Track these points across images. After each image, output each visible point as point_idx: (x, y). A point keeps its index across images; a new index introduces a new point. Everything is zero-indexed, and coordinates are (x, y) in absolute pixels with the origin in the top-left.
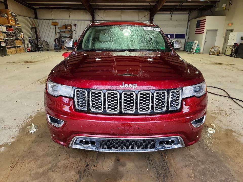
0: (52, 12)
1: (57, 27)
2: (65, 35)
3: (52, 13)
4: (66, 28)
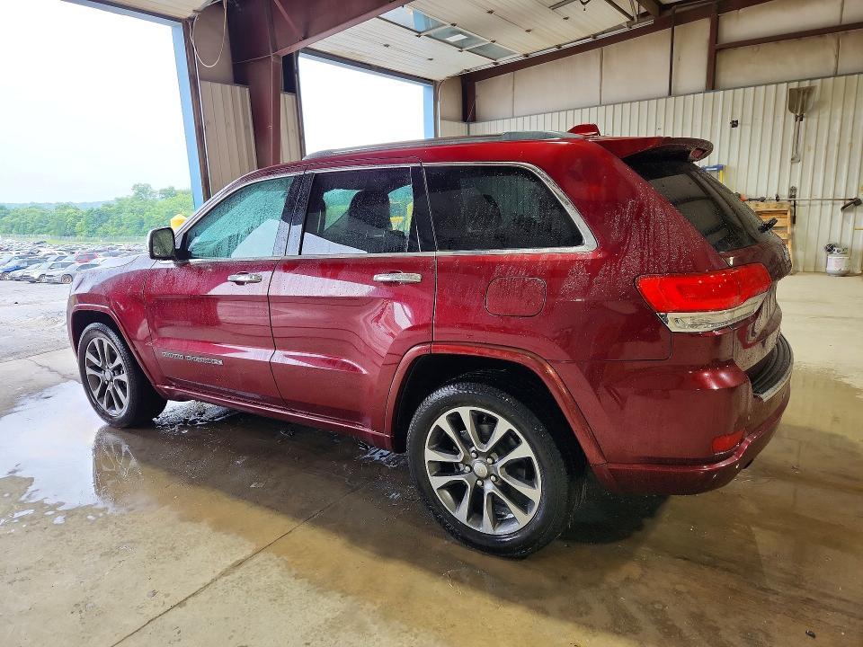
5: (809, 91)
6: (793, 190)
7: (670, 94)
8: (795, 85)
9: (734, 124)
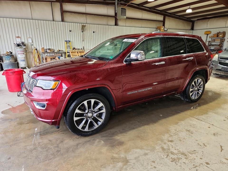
0: (208, 21)
1: (209, 36)
2: (215, 43)
3: (208, 23)
4: (218, 36)
5: (85, 26)
6: (84, 47)
7: (53, 20)
8: (83, 24)
9: (70, 31)
